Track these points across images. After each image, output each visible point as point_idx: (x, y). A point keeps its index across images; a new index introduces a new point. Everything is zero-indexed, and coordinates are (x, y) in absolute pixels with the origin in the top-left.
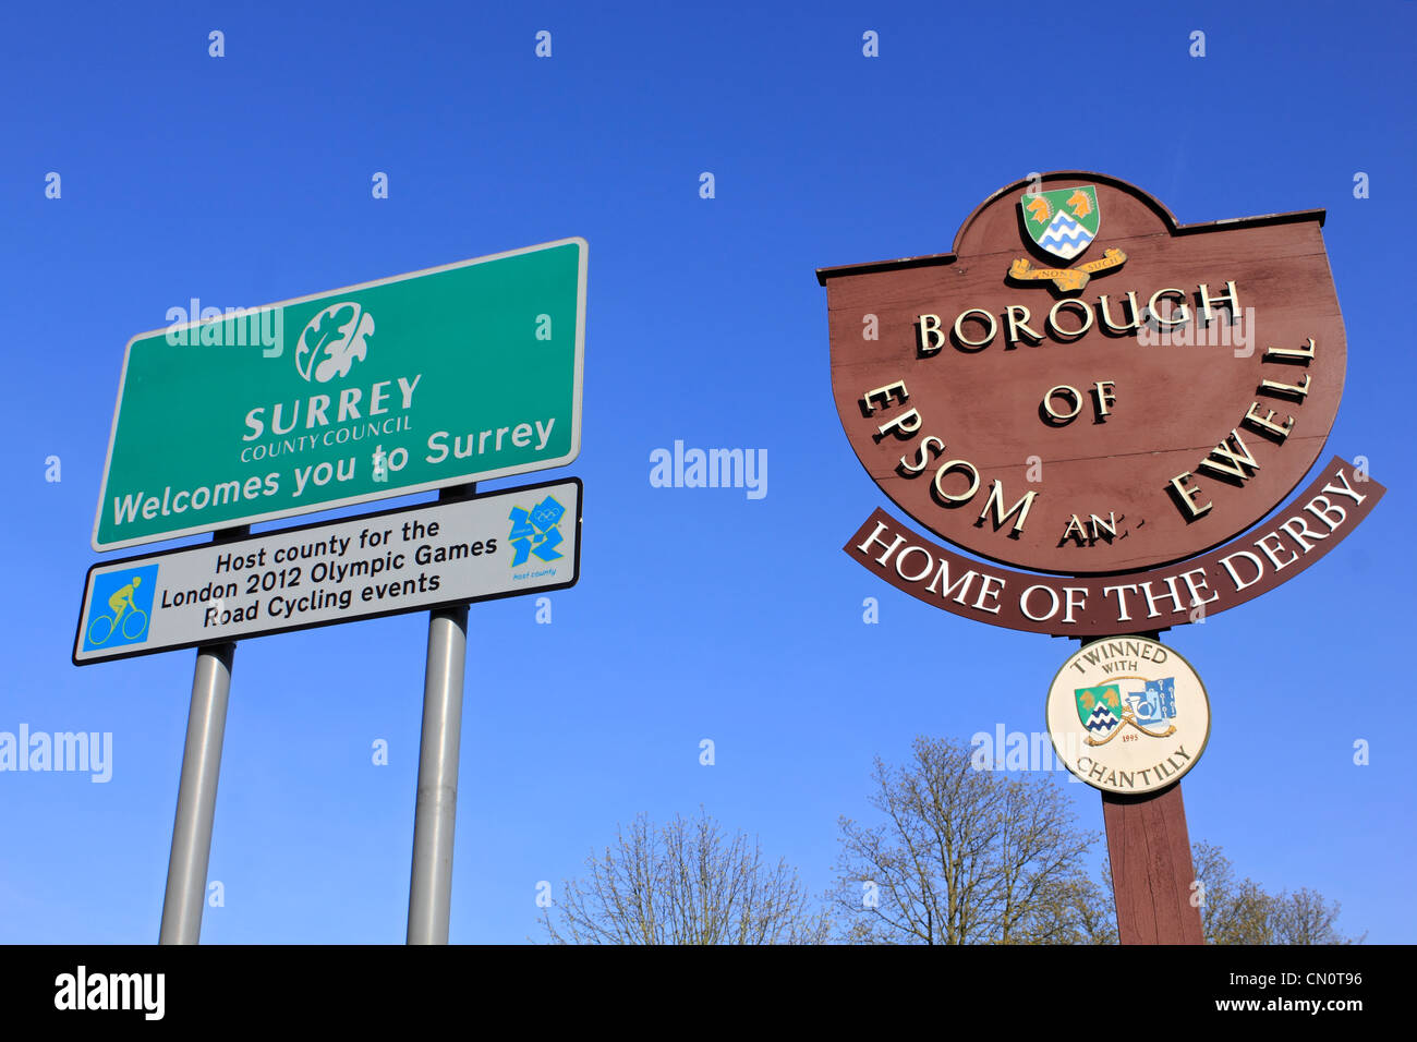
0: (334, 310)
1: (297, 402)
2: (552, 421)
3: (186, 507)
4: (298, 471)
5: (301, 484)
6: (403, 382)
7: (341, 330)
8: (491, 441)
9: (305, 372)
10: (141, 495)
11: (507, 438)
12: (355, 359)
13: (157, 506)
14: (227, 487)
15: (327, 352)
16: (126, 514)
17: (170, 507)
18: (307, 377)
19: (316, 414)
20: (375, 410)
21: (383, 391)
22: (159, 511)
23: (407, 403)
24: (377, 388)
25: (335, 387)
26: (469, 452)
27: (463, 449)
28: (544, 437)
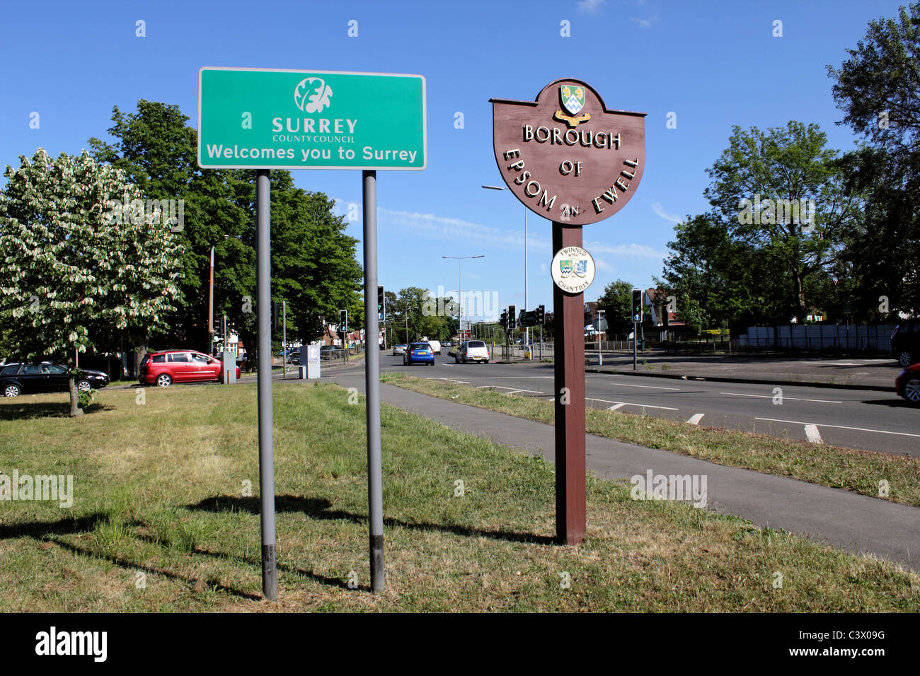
0: (311, 80)
1: (298, 120)
2: (415, 152)
3: (247, 156)
4: (303, 150)
5: (306, 156)
6: (349, 121)
7: (316, 90)
8: (390, 155)
9: (300, 105)
10: (221, 146)
11: (397, 155)
12: (325, 106)
13: (232, 153)
14: (268, 151)
15: (310, 99)
16: (215, 153)
17: (239, 154)
18: (302, 109)
19: (309, 126)
20: (337, 131)
21: (340, 123)
22: (233, 155)
23: (352, 131)
24: (337, 121)
25: (316, 116)
26: (381, 158)
27: (379, 156)
28: (413, 158)
